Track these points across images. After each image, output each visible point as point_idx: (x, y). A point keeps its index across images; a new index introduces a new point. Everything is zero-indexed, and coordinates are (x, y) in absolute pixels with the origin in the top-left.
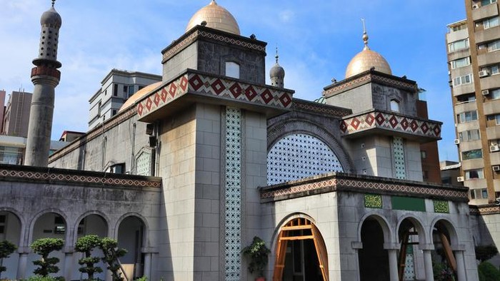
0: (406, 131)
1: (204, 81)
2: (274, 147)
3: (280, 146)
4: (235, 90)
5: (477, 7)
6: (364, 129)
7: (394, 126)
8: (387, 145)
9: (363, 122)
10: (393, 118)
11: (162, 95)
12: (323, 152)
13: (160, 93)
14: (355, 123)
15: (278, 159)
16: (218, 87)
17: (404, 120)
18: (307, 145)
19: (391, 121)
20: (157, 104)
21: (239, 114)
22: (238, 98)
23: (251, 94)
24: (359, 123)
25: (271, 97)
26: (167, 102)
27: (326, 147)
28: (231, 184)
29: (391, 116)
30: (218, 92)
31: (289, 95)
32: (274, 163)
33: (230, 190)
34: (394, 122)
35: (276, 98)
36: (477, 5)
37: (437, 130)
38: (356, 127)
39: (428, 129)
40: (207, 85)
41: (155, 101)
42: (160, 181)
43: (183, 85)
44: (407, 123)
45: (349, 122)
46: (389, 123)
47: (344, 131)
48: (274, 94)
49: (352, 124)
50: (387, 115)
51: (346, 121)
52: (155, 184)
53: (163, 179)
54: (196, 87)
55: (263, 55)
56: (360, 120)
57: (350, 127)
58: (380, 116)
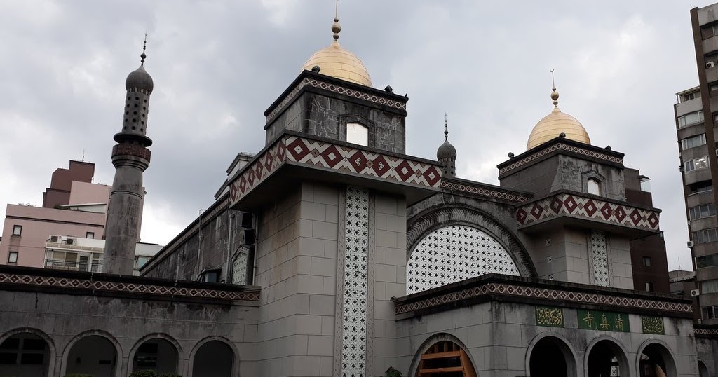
0: (608, 221)
1: (311, 147)
2: (421, 244)
3: (430, 242)
4: (358, 161)
5: (713, 65)
6: (549, 219)
7: (590, 213)
8: (583, 242)
9: (546, 208)
10: (590, 203)
11: (257, 170)
12: (492, 251)
13: (254, 168)
14: (537, 211)
15: (427, 259)
16: (332, 156)
17: (606, 206)
18: (469, 240)
19: (586, 207)
20: (251, 183)
21: (366, 197)
22: (362, 172)
23: (381, 166)
24: (541, 210)
25: (411, 172)
26: (263, 179)
27: (496, 244)
28: (352, 293)
29: (587, 200)
30: (332, 163)
31: (437, 168)
32: (420, 266)
33: (351, 302)
34: (590, 208)
35: (419, 173)
36: (712, 64)
37: (653, 220)
38: (537, 216)
39: (640, 218)
40: (315, 153)
41: (249, 180)
42: (258, 291)
43: (281, 153)
44: (610, 210)
45: (529, 210)
46: (583, 210)
47: (522, 221)
48: (415, 168)
49: (533, 212)
50: (581, 199)
51: (524, 208)
52: (251, 297)
53: (262, 288)
54: (298, 157)
55: (402, 115)
56: (543, 206)
57: (531, 217)
58: (570, 199)
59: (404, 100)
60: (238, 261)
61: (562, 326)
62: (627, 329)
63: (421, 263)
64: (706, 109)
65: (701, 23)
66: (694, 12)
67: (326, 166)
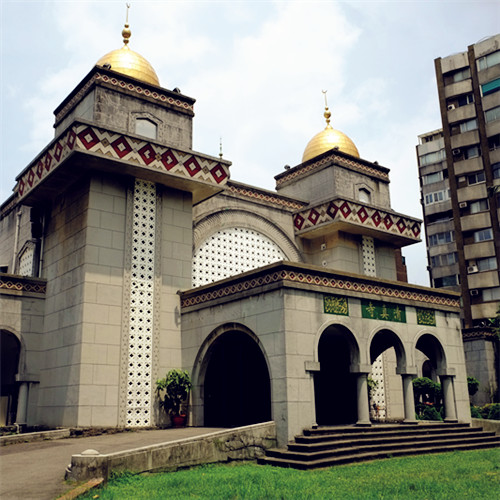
0: (378, 228)
1: (101, 137)
2: (204, 243)
4: (147, 153)
6: (325, 224)
7: (363, 220)
8: (355, 247)
9: (323, 214)
10: (362, 210)
11: (46, 162)
13: (43, 160)
14: (314, 217)
15: (210, 259)
16: (122, 147)
17: (376, 214)
18: (250, 243)
19: (359, 213)
20: (40, 175)
21: (154, 191)
22: (151, 165)
23: (170, 160)
24: (318, 215)
25: (198, 168)
26: (51, 170)
27: (275, 248)
28: (138, 285)
29: (360, 207)
30: (121, 154)
31: (224, 167)
32: (204, 265)
33: (138, 293)
34: (363, 215)
37: (416, 230)
39: (405, 227)
40: (105, 143)
41: (38, 173)
42: (44, 284)
43: (71, 141)
44: (379, 218)
45: (307, 215)
46: (357, 216)
47: (299, 227)
48: (202, 164)
49: (310, 218)
50: (354, 206)
51: (301, 214)
52: (37, 288)
53: (49, 279)
54: (88, 145)
55: (190, 115)
56: (319, 211)
57: (307, 222)
58: (345, 205)
59: (191, 102)
60: (23, 257)
61: (347, 315)
62: (404, 320)
63: (205, 262)
65: (444, 71)
66: (438, 62)
67: (115, 156)
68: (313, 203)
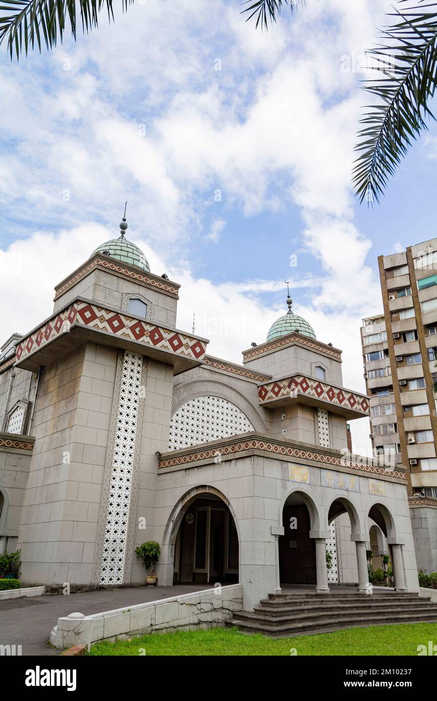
0: (332, 402)
1: (98, 313)
2: (181, 409)
3: (188, 408)
4: (137, 330)
5: (394, 298)
6: (286, 397)
7: (319, 394)
8: (311, 418)
9: (284, 387)
10: (319, 386)
11: (46, 332)
12: (239, 421)
13: (43, 330)
14: (276, 389)
15: (185, 423)
16: (116, 323)
17: (331, 390)
18: (220, 410)
19: (316, 389)
20: (38, 343)
21: (140, 362)
22: (140, 340)
23: (157, 337)
24: (280, 388)
25: (181, 345)
26: (50, 339)
27: (242, 416)
28: (121, 446)
29: (317, 383)
30: (115, 330)
31: (203, 344)
32: (179, 429)
34: (319, 390)
35: (187, 346)
36: (393, 296)
37: (365, 406)
38: (277, 394)
39: (355, 402)
40: (102, 319)
41: (37, 341)
42: (32, 441)
43: (72, 316)
44: (333, 393)
45: (269, 388)
46: (314, 391)
47: (263, 398)
48: (184, 341)
49: (273, 391)
50: (312, 382)
51: (265, 387)
52: (26, 446)
53: (36, 438)
54: (87, 321)
55: (175, 297)
56: (281, 385)
57: (270, 394)
58: (304, 381)
59: (177, 286)
60: (14, 415)
61: (309, 483)
63: (180, 426)
64: (388, 331)
65: (386, 267)
66: (380, 259)
67: (110, 332)
68: (276, 378)
